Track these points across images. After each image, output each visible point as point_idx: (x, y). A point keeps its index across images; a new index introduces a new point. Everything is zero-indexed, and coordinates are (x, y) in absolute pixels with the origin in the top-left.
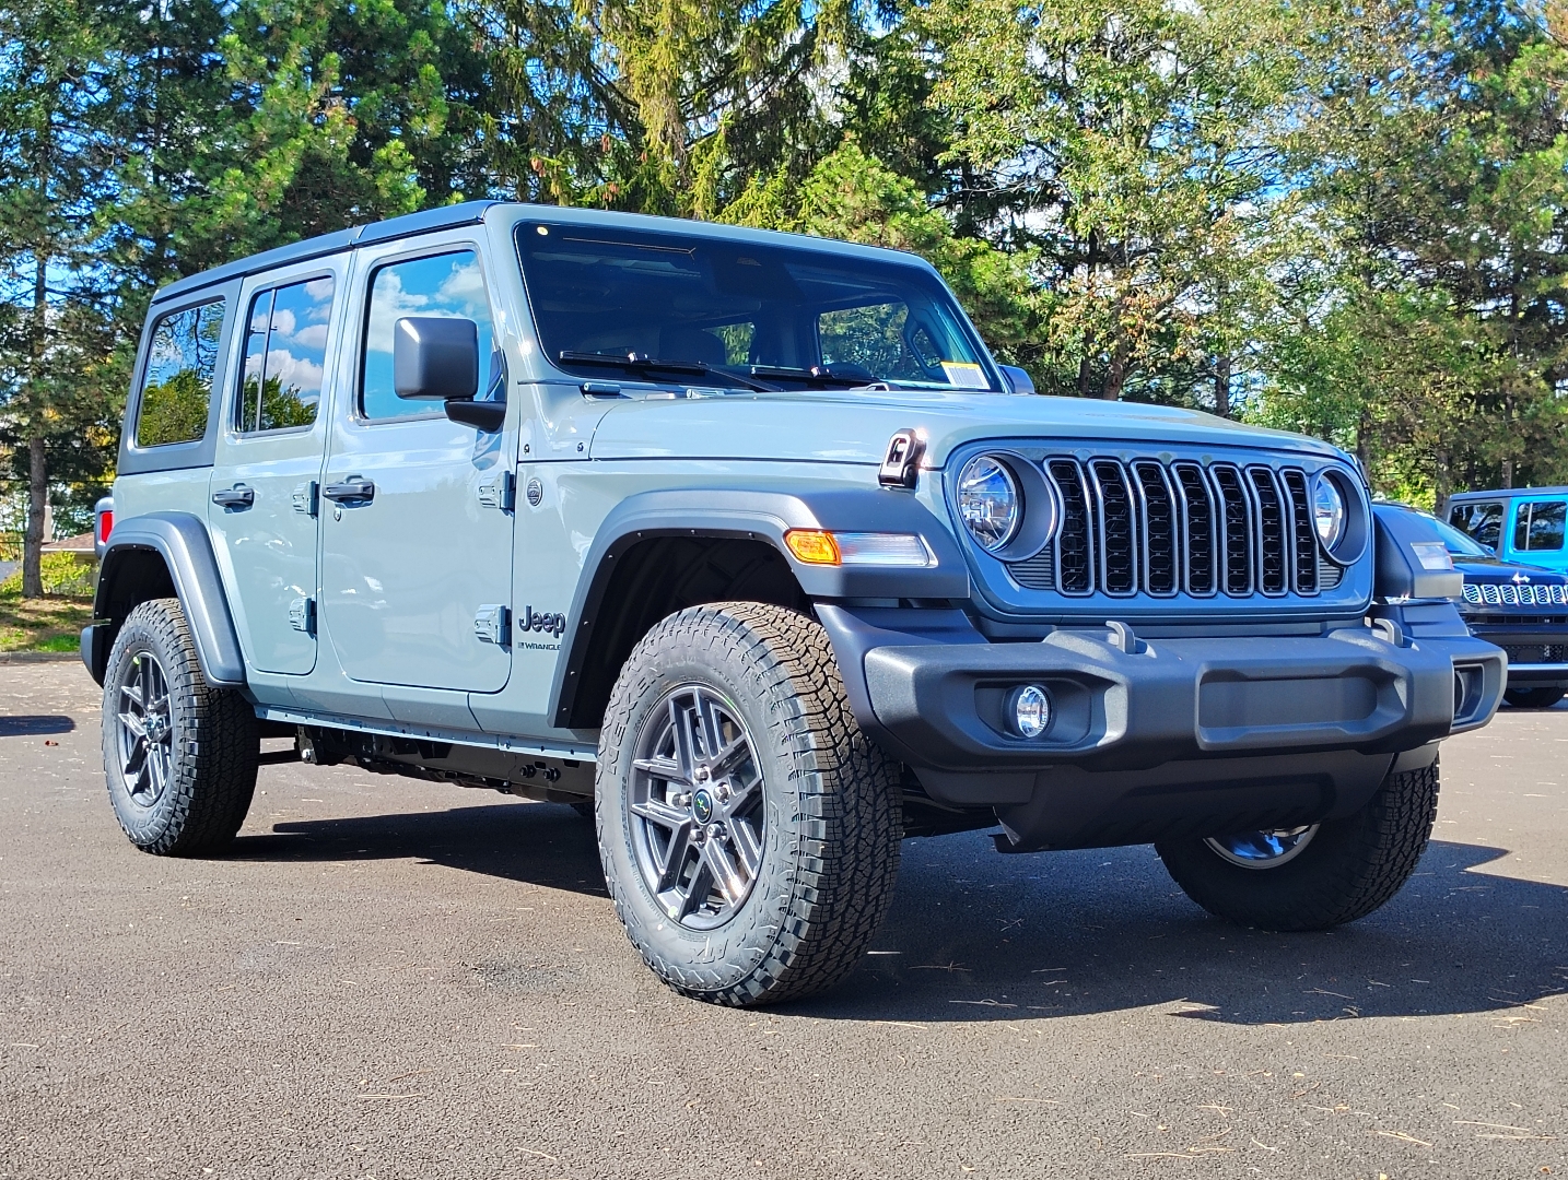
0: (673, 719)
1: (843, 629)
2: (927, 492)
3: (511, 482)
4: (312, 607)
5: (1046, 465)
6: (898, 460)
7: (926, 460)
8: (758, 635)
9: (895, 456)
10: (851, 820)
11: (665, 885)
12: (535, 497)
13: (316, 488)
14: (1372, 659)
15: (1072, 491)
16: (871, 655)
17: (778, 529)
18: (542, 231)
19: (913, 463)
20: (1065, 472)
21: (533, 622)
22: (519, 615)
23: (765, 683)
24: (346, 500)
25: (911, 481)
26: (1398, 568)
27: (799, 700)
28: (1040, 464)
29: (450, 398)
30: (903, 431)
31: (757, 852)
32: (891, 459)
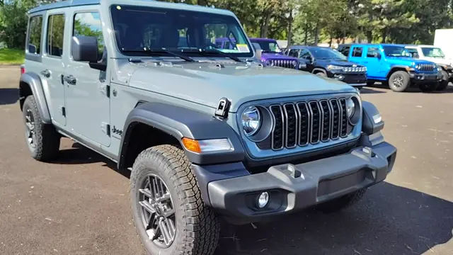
0: (149, 182)
1: (202, 175)
2: (231, 120)
3: (108, 88)
4: (64, 109)
5: (270, 108)
6: (222, 109)
7: (231, 109)
8: (174, 165)
9: (221, 107)
10: (203, 231)
11: (148, 228)
12: (115, 94)
13: (62, 76)
14: (366, 165)
15: (278, 116)
16: (210, 184)
17: (180, 136)
18: (119, 8)
19: (227, 110)
20: (276, 110)
21: (115, 131)
22: (112, 128)
23: (176, 184)
24: (70, 82)
25: (226, 116)
26: (369, 124)
27: (187, 192)
28: (268, 108)
29: (91, 62)
30: (224, 98)
31: (174, 231)
32: (219, 108)
